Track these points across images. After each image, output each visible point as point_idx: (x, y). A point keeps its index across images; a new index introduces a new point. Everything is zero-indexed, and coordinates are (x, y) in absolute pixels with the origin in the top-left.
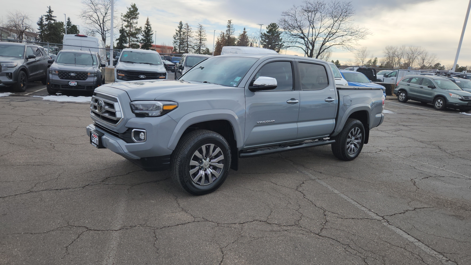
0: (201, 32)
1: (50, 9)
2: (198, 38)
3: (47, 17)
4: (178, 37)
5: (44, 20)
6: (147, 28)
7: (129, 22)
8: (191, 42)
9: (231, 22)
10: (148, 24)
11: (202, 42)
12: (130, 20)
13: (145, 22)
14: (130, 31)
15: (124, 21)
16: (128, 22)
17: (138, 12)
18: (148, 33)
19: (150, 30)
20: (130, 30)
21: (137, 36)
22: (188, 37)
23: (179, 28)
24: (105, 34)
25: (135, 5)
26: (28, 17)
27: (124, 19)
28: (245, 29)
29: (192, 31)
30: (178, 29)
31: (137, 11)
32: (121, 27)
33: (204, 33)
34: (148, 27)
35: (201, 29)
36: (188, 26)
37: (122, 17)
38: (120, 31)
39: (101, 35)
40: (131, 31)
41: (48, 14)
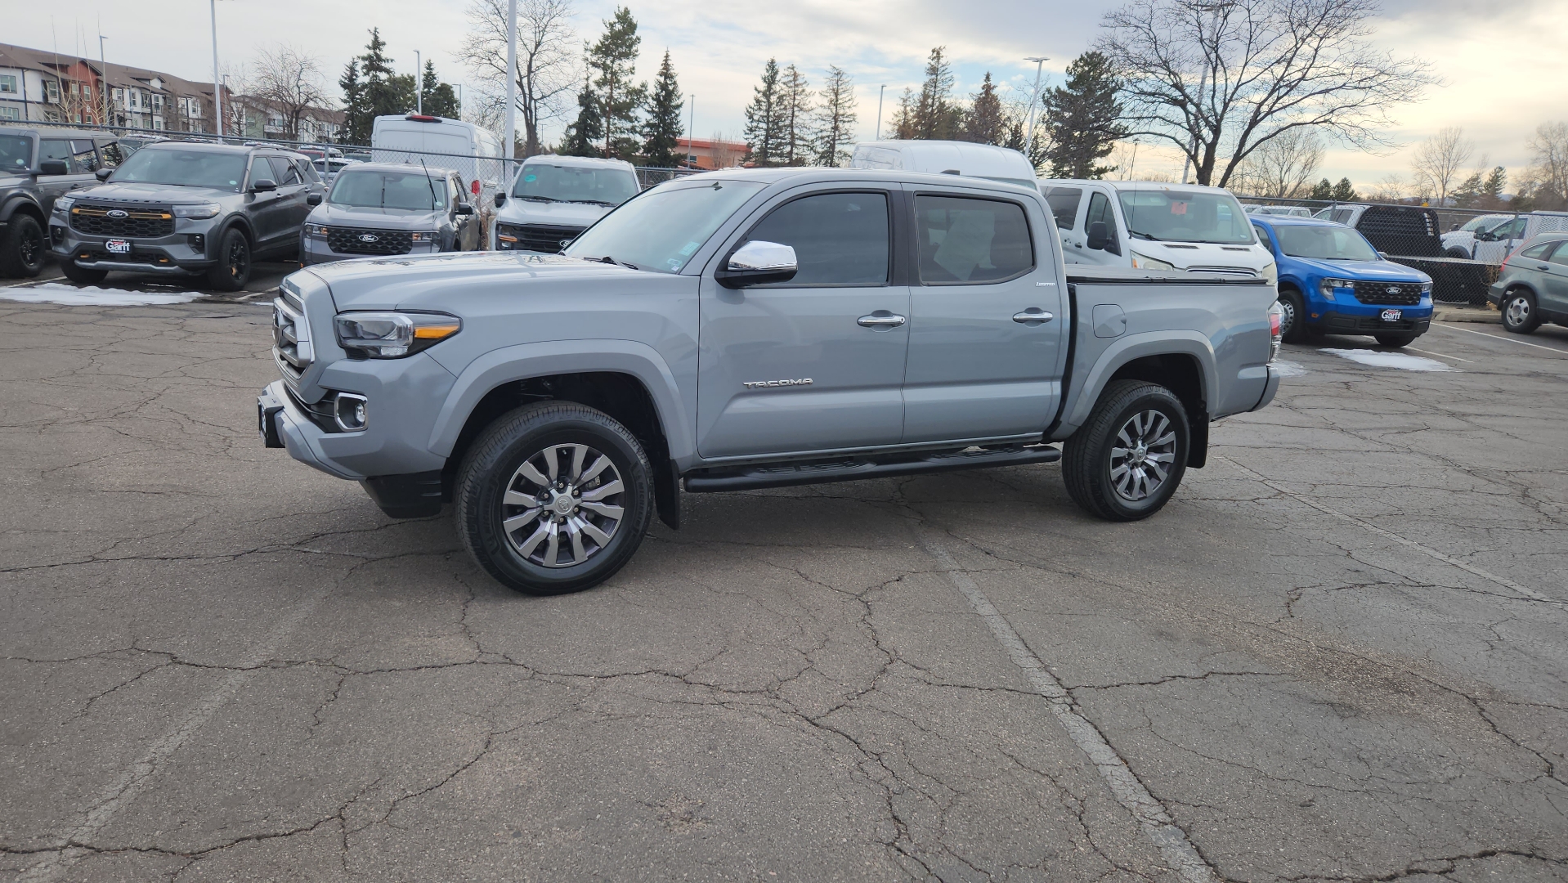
0: (836, 94)
1: (376, 38)
2: (829, 112)
3: (367, 62)
4: (761, 113)
5: (360, 73)
6: (664, 87)
7: (609, 67)
8: (805, 129)
9: (942, 53)
10: (666, 73)
11: (840, 125)
12: (613, 62)
13: (659, 68)
14: (611, 97)
15: (594, 64)
16: (605, 67)
17: (638, 33)
18: (666, 101)
19: (673, 91)
20: (612, 93)
21: (631, 114)
22: (793, 112)
23: (765, 81)
24: (536, 108)
25: (627, 12)
26: (315, 64)
27: (594, 59)
28: (988, 78)
29: (808, 90)
30: (762, 86)
31: (633, 33)
32: (584, 86)
33: (850, 97)
34: (666, 84)
35: (840, 83)
36: (795, 75)
37: (588, 54)
38: (581, 97)
39: (523, 115)
40: (616, 97)
41: (371, 52)
